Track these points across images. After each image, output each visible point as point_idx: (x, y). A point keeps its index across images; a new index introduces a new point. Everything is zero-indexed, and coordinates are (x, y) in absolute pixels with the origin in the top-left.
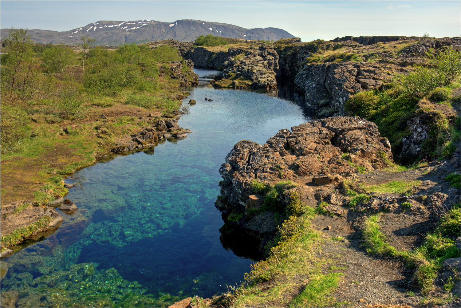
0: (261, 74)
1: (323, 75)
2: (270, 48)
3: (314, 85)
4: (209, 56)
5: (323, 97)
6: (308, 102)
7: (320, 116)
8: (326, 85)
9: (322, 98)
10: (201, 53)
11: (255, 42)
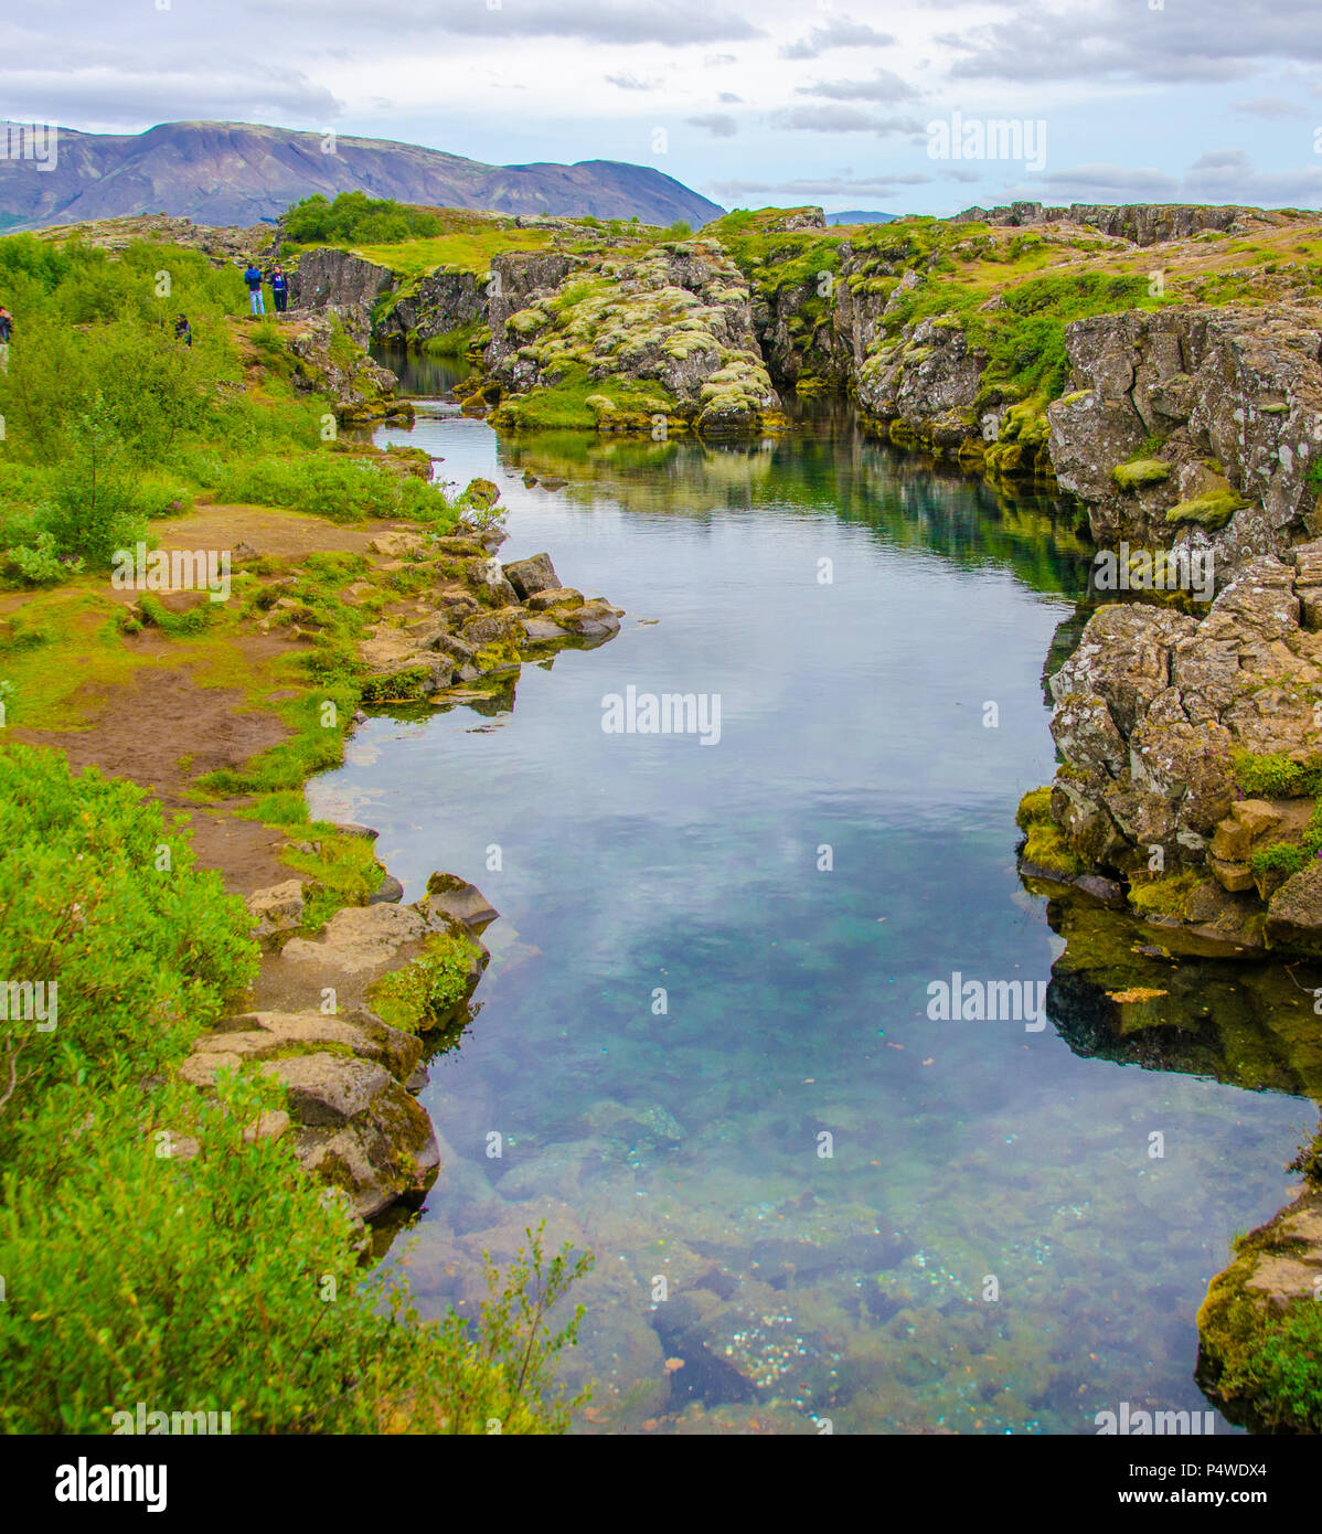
0: (710, 366)
1: (1123, 362)
2: (707, 252)
3: (1089, 403)
4: (379, 290)
5: (1126, 449)
6: (1063, 470)
7: (1171, 522)
8: (1138, 400)
9: (1123, 454)
10: (340, 274)
11: (559, 227)
